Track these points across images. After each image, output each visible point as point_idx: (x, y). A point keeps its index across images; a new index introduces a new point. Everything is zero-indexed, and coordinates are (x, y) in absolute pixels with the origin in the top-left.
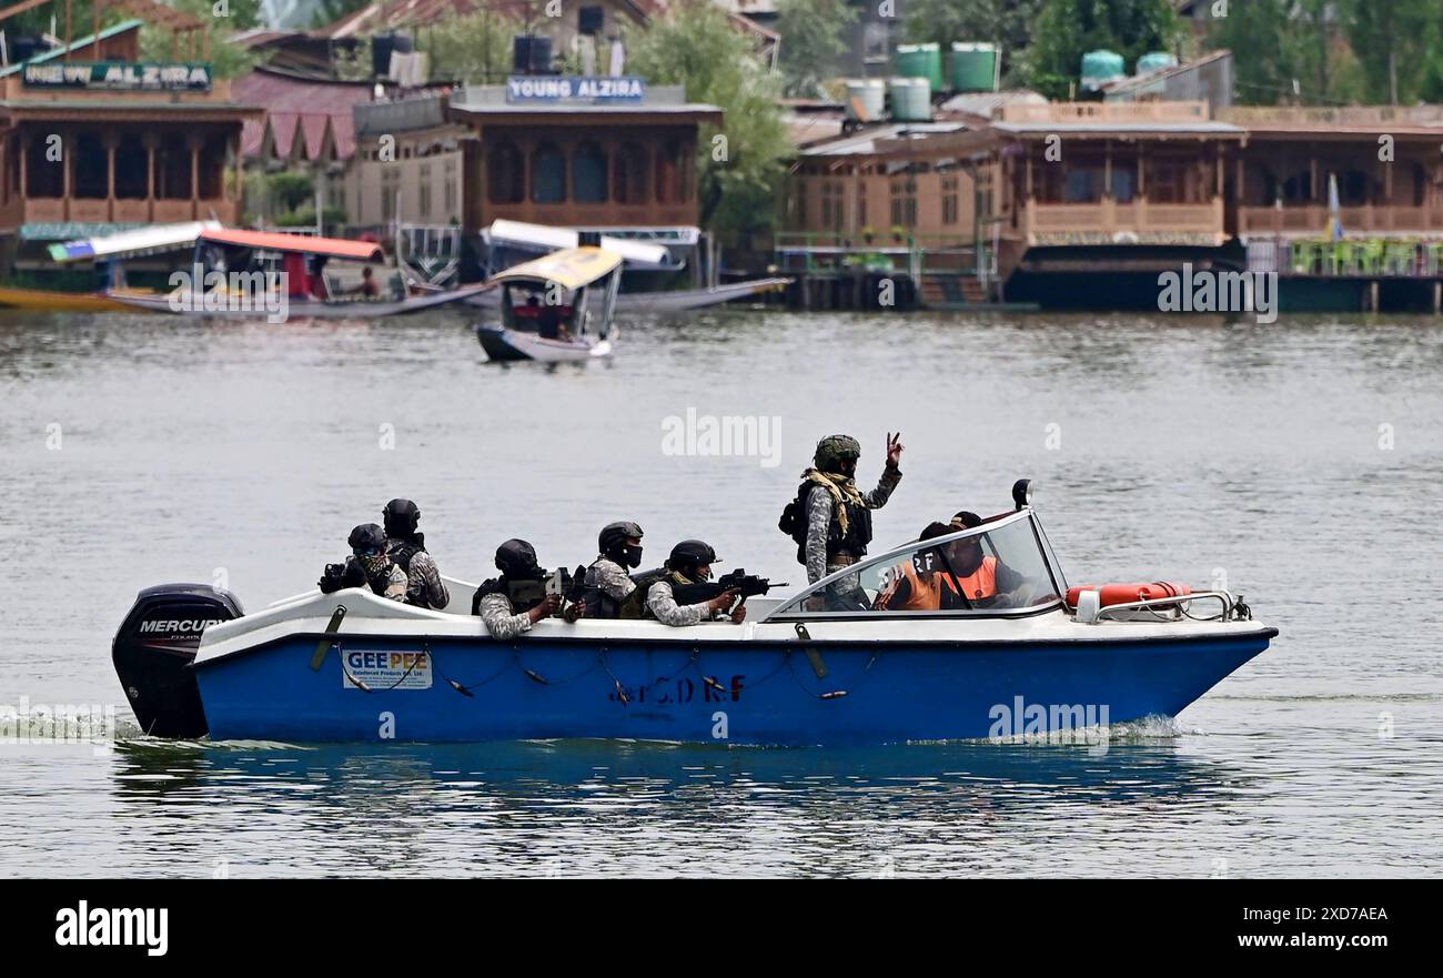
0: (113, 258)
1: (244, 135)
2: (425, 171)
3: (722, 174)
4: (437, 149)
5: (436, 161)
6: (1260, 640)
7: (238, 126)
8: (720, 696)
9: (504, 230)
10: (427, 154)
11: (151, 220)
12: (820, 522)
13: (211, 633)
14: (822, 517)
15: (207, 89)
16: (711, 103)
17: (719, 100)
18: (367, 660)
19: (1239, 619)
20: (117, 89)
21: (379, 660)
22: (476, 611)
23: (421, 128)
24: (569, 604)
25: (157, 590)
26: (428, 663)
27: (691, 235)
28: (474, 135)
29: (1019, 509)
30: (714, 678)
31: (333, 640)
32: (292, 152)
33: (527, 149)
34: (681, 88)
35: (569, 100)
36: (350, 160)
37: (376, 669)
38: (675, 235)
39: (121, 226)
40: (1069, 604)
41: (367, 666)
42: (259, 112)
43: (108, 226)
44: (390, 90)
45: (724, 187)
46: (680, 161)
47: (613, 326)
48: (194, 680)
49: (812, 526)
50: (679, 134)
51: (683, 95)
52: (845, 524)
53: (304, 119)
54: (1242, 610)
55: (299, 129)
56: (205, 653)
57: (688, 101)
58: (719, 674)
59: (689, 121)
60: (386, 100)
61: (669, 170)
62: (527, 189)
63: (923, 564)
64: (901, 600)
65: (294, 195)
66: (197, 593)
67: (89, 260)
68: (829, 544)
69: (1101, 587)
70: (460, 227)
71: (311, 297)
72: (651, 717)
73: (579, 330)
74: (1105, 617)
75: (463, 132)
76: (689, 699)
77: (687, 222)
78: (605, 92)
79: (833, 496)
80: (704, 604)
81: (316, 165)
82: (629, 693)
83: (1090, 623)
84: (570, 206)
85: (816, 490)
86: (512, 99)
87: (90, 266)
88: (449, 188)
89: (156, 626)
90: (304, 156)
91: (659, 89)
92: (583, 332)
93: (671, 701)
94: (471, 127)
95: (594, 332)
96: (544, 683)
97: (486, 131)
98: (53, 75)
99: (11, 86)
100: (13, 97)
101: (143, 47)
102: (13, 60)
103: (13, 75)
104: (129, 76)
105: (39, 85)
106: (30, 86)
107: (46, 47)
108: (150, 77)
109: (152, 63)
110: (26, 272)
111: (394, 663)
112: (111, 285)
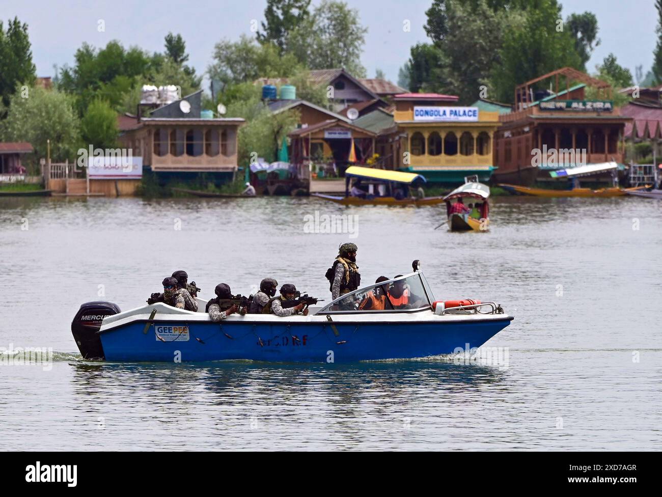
0: (575, 177)
1: (625, 129)
6: (507, 322)
7: (623, 125)
8: (299, 343)
11: (589, 162)
12: (338, 277)
13: (106, 320)
14: (340, 275)
15: (611, 111)
18: (164, 330)
19: (499, 313)
20: (576, 111)
21: (169, 330)
22: (207, 311)
24: (242, 308)
25: (87, 304)
26: (188, 331)
29: (415, 271)
30: (296, 337)
31: (152, 322)
32: (644, 135)
37: (168, 333)
40: (433, 308)
41: (165, 332)
42: (630, 120)
48: (99, 338)
49: (335, 279)
52: (348, 278)
53: (649, 122)
54: (500, 310)
55: (647, 126)
56: (104, 327)
58: (298, 335)
63: (376, 293)
64: (368, 306)
65: (645, 152)
66: (103, 305)
67: (565, 177)
68: (341, 286)
69: (445, 301)
72: (272, 351)
74: (447, 312)
76: (287, 345)
79: (345, 268)
80: (292, 308)
81: (653, 140)
82: (264, 342)
83: (440, 315)
85: (339, 265)
87: (565, 180)
89: (87, 318)
90: (649, 136)
93: (280, 345)
96: (232, 339)
98: (551, 105)
99: (535, 110)
100: (535, 114)
101: (586, 94)
102: (536, 100)
103: (536, 106)
104: (581, 106)
105: (546, 109)
106: (542, 110)
107: (549, 95)
108: (589, 106)
109: (590, 101)
110: (541, 182)
111: (175, 331)
112: (574, 187)
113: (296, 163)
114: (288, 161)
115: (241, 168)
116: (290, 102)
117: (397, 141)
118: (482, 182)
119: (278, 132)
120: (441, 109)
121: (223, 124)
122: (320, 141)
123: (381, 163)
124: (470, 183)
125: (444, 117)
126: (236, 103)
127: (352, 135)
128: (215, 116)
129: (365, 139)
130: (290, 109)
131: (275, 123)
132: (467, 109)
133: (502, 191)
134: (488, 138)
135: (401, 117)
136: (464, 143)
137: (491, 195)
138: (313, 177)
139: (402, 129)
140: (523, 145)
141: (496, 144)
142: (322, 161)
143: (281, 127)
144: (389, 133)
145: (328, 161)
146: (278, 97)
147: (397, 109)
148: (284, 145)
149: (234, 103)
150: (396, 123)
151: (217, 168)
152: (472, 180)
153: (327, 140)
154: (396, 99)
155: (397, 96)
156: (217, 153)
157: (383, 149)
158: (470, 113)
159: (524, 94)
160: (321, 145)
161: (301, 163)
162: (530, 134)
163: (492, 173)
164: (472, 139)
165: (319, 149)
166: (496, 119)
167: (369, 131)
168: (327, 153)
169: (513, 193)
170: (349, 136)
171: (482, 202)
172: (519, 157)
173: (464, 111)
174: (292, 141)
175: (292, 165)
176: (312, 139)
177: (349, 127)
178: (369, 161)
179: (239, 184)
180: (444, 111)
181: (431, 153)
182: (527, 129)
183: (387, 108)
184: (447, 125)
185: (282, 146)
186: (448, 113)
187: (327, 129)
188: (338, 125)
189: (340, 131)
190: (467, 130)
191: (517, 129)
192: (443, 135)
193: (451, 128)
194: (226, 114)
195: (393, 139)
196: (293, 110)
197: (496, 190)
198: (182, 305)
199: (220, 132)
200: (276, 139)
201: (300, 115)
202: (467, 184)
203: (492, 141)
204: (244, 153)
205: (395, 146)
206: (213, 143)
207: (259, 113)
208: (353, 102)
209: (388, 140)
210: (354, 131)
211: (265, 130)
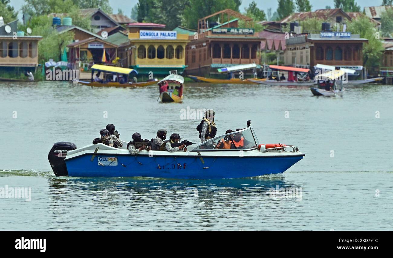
0: (232, 72)
1: (261, 45)
2: (302, 53)
3: (368, 54)
4: (304, 48)
5: (304, 51)
6: (301, 157)
7: (260, 43)
8: (181, 168)
9: (319, 66)
10: (302, 49)
11: (240, 63)
12: (204, 129)
13: (69, 153)
14: (205, 128)
15: (253, 34)
16: (365, 38)
17: (368, 37)
18: (103, 159)
19: (297, 152)
20: (233, 34)
21: (106, 159)
22: (127, 149)
23: (300, 43)
24: (148, 147)
25: (58, 143)
26: (117, 160)
27: (361, 67)
28: (313, 45)
29: (248, 127)
30: (180, 164)
31: (96, 154)
32: (272, 48)
33: (325, 48)
34: (359, 35)
35: (334, 37)
36: (285, 50)
37: (105, 161)
38: (357, 68)
39: (234, 65)
40: (259, 148)
41: (103, 160)
42: (264, 39)
43: (231, 65)
44: (294, 35)
45: (369, 57)
46: (359, 51)
47: (343, 88)
48: (65, 163)
49: (203, 130)
50: (358, 45)
51: (359, 37)
52: (210, 130)
53: (275, 41)
54: (297, 150)
55: (273, 43)
56: (67, 157)
57: (361, 38)
58: (181, 163)
59: (361, 42)
60: (293, 37)
61: (356, 53)
62: (324, 57)
63: (226, 139)
64: (221, 147)
65: (272, 58)
66: (67, 144)
67: (226, 72)
68: (206, 134)
69: (266, 144)
70: (309, 65)
71: (294, 81)
72: (165, 172)
73: (335, 89)
74: (267, 151)
75: (311, 44)
76: (174, 168)
77: (360, 65)
78: (342, 36)
79: (208, 124)
80: (178, 147)
81: (277, 51)
82: (161, 167)
83: (263, 152)
84: (334, 61)
85: (205, 122)
86: (321, 37)
87: (226, 74)
88: (307, 57)
89: (58, 151)
90: (275, 49)
91: (354, 35)
92: (336, 89)
93: (170, 169)
94: (312, 43)
95: (338, 89)
96: (142, 165)
97: (316, 44)
98: (219, 31)
99: (209, 33)
100: (210, 36)
101: (239, 25)
102: (210, 27)
103: (209, 31)
104: (236, 31)
105: (215, 33)
106: (214, 33)
107: (217, 24)
108: (240, 31)
109: (241, 28)
110: (212, 75)
111: (109, 160)
112: (232, 78)
113: (72, 62)
114: (67, 61)
115: (40, 65)
116: (68, 27)
117: (130, 50)
118: (179, 74)
119: (61, 44)
120: (156, 32)
121: (30, 39)
122: (86, 50)
123: (121, 62)
124: (173, 75)
125: (157, 36)
126: (37, 28)
127: (104, 47)
128: (25, 35)
129: (111, 49)
130: (68, 31)
131: (60, 39)
132: (170, 32)
133: (190, 79)
134: (182, 49)
135: (132, 37)
136: (169, 52)
137: (185, 82)
138: (81, 70)
139: (133, 43)
140: (202, 53)
141: (187, 53)
142: (86, 61)
143: (63, 41)
144: (125, 45)
145: (90, 62)
146: (62, 24)
147: (130, 32)
148: (65, 52)
149: (36, 27)
150: (129, 40)
151: (26, 65)
152: (174, 73)
153: (89, 49)
154: (130, 26)
155: (130, 24)
156: (26, 56)
157: (122, 54)
158: (172, 35)
159: (203, 24)
160: (86, 52)
161: (75, 62)
162: (207, 47)
163: (184, 69)
164: (173, 49)
165: (85, 54)
166: (187, 39)
167: (113, 44)
168: (90, 56)
169: (196, 81)
170: (102, 47)
171: (179, 86)
172: (200, 60)
173: (169, 34)
174: (69, 49)
175: (69, 63)
176: (81, 48)
177: (102, 41)
178: (114, 62)
179: (39, 74)
180: (157, 33)
181: (150, 57)
182: (204, 44)
183: (124, 31)
184: (159, 41)
185: (63, 52)
186: (159, 34)
187: (90, 43)
188: (96, 41)
189: (97, 44)
190: (170, 44)
191: (198, 44)
192: (156, 47)
193: (161, 43)
194: (31, 34)
195: (128, 49)
196: (70, 32)
197: (187, 79)
198: (113, 145)
199: (28, 44)
200: (60, 49)
201: (74, 34)
202: (171, 75)
203: (184, 51)
204: (41, 56)
205: (129, 53)
206: (24, 50)
207: (51, 33)
208: (105, 27)
209: (125, 49)
210: (105, 44)
211: (54, 43)
